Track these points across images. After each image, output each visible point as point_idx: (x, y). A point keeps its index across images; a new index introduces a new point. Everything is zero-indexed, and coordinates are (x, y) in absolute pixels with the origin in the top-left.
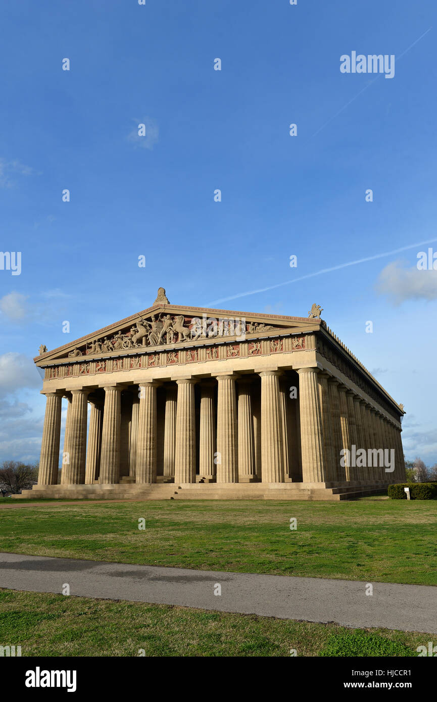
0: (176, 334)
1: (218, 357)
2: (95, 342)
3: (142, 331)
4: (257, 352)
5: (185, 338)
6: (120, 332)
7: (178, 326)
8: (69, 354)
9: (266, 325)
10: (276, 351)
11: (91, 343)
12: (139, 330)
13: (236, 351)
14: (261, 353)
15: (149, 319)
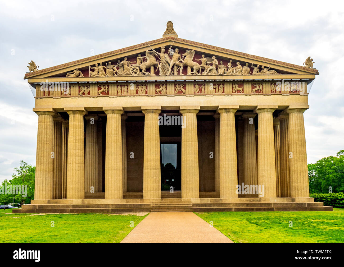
0: (185, 67)
1: (224, 92)
2: (99, 64)
3: (151, 60)
4: (259, 92)
5: (195, 72)
6: (126, 59)
7: (189, 60)
8: (68, 74)
9: (271, 69)
10: (275, 92)
11: (94, 65)
12: (148, 58)
13: (241, 89)
14: (262, 93)
15: (158, 50)
